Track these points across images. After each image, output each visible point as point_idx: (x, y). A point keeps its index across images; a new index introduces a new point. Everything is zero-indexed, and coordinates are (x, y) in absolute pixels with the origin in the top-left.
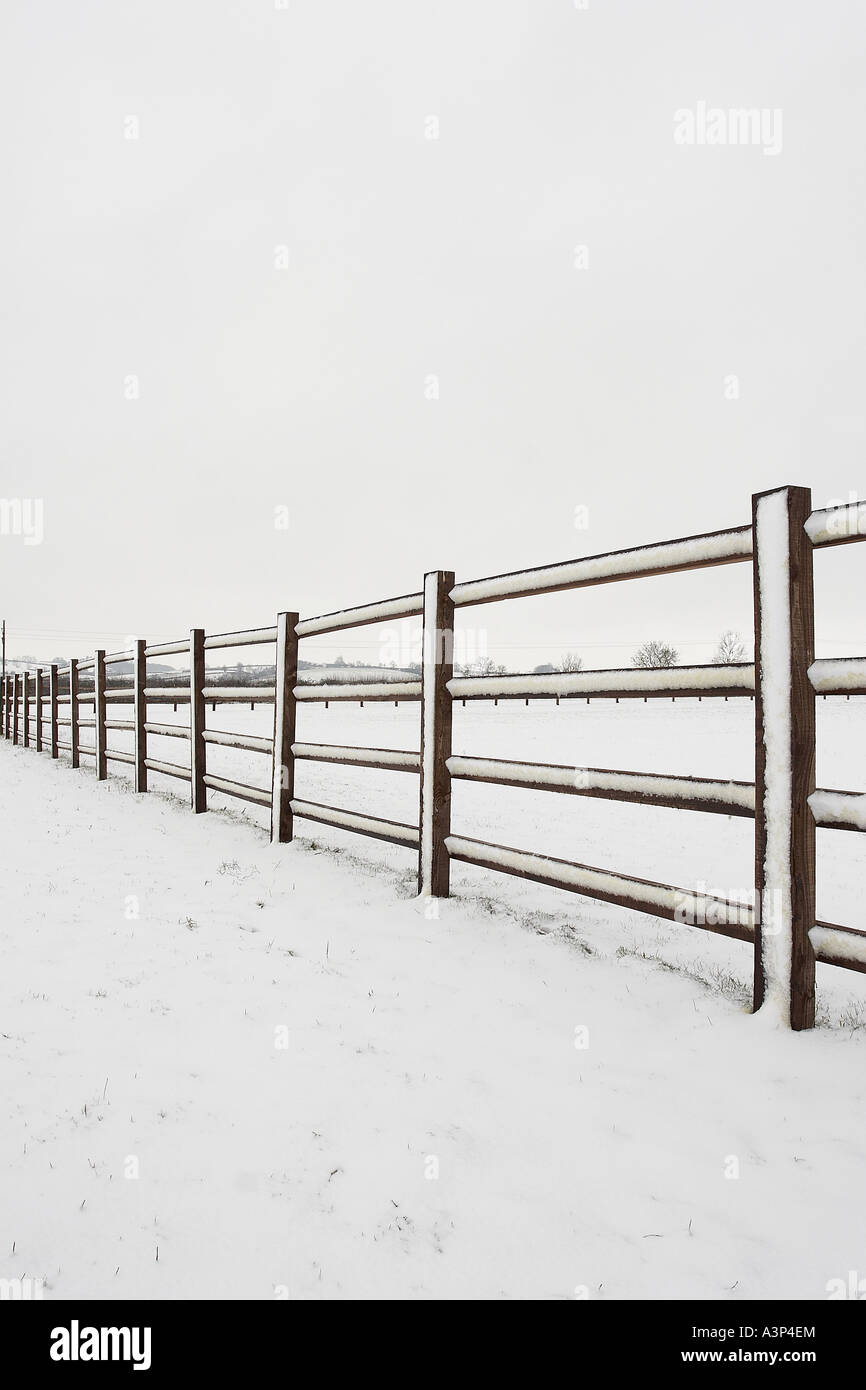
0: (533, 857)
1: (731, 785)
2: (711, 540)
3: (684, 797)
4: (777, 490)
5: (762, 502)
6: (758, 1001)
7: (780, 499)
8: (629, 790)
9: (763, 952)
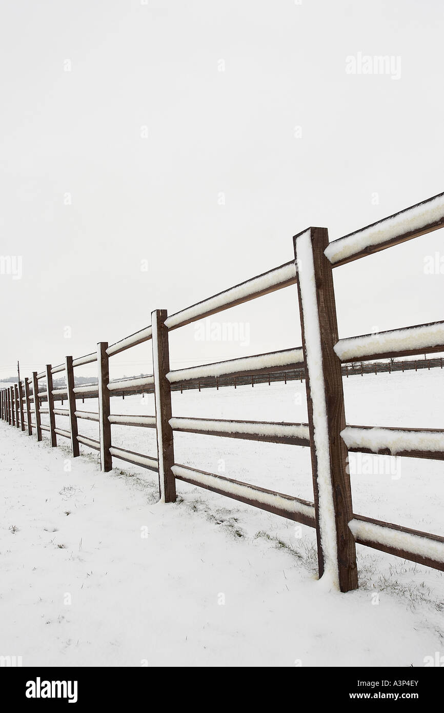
0: (211, 477)
1: (301, 426)
2: (280, 270)
3: (279, 435)
4: (305, 231)
5: (298, 240)
6: (321, 572)
7: (306, 237)
8: (252, 433)
9: (321, 538)
